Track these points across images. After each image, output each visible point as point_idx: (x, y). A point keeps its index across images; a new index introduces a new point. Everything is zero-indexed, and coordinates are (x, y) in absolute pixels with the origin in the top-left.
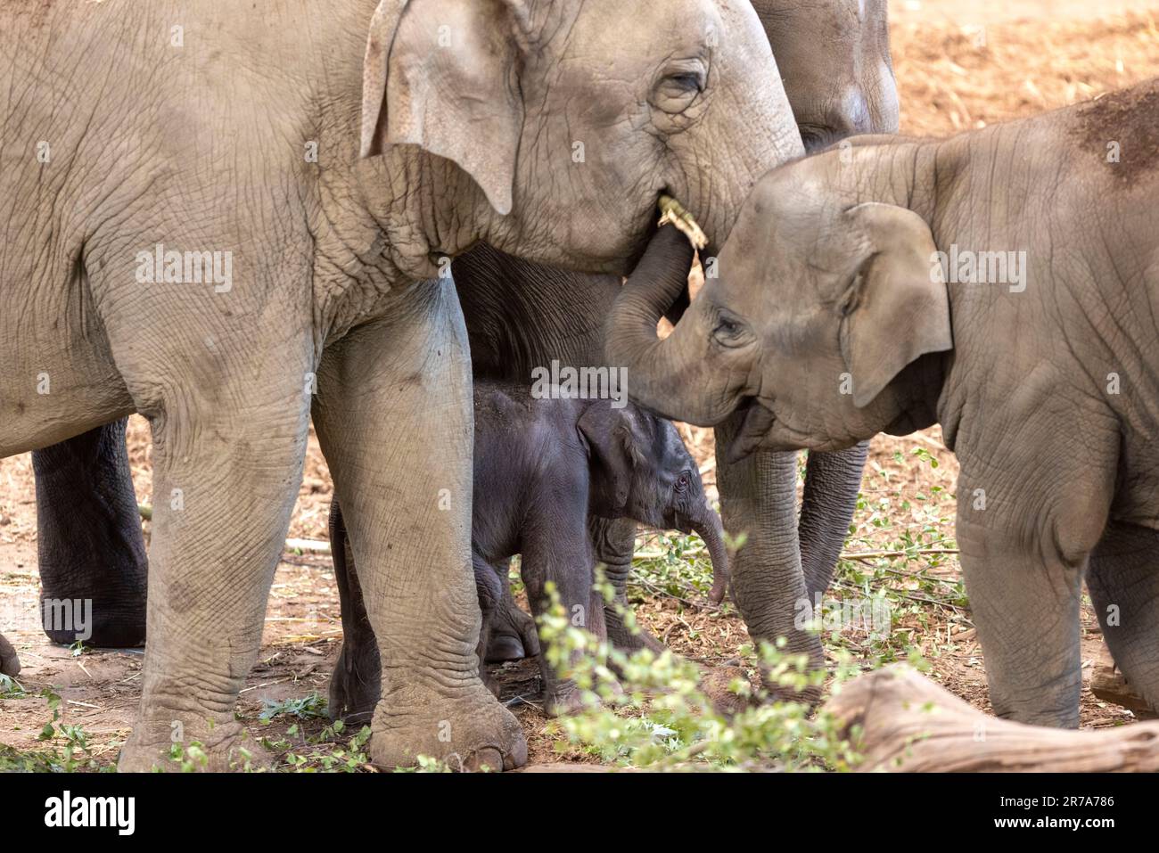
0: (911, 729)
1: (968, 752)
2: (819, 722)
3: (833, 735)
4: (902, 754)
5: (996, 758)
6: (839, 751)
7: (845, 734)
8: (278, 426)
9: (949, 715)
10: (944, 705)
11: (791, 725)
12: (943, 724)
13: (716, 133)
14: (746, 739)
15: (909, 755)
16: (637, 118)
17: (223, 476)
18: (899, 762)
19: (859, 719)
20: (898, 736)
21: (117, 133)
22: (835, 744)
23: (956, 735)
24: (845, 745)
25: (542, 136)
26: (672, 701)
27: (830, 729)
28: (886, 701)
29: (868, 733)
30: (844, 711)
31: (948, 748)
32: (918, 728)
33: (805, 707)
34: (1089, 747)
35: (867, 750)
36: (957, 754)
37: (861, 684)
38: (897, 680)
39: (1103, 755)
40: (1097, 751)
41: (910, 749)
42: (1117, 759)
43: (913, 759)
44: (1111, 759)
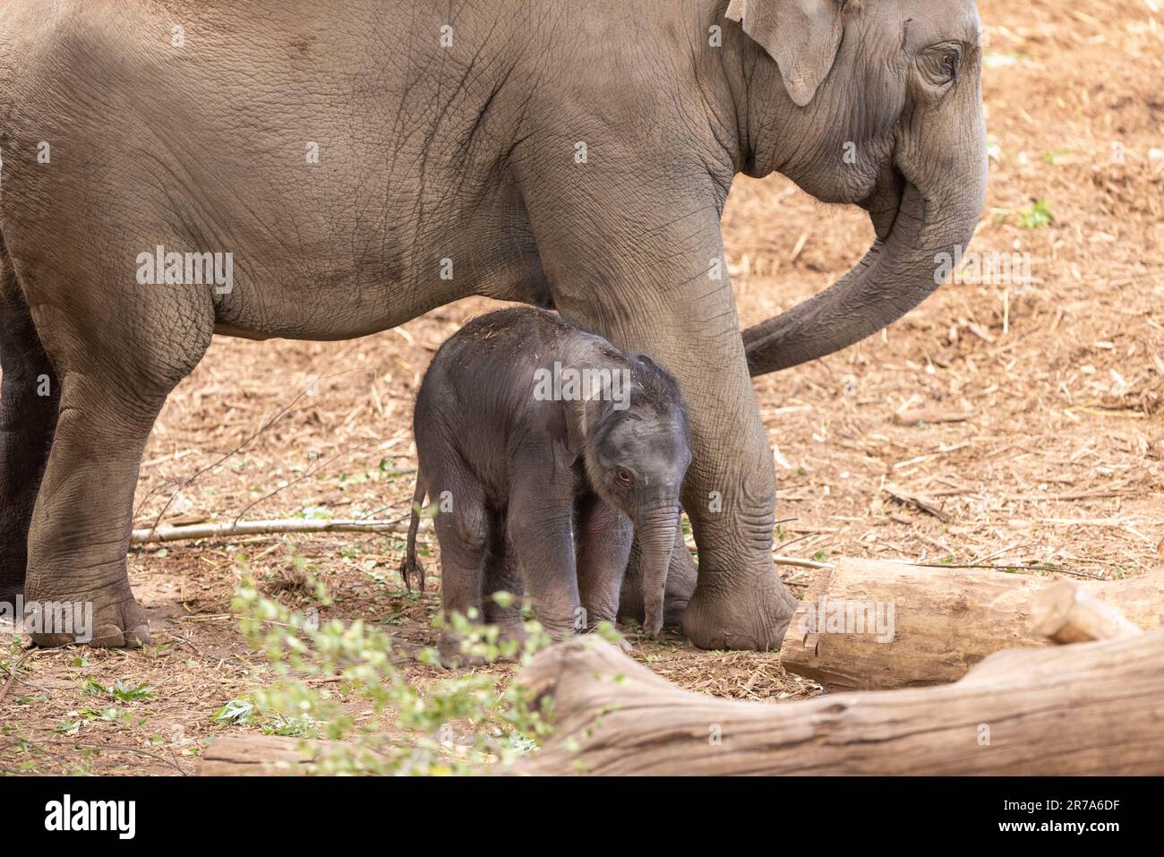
0: (602, 700)
1: (658, 724)
2: (511, 693)
3: (523, 706)
4: (592, 725)
5: (686, 730)
6: (531, 722)
7: (536, 705)
9: (639, 686)
10: (635, 677)
11: (482, 696)
12: (633, 695)
14: (436, 708)
15: (600, 727)
18: (590, 733)
19: (550, 691)
20: (589, 707)
22: (526, 715)
23: (647, 706)
24: (535, 716)
26: (362, 671)
27: (521, 699)
28: (577, 673)
29: (559, 705)
30: (535, 682)
31: (639, 719)
32: (608, 699)
33: (497, 678)
34: (780, 719)
35: (558, 722)
36: (648, 726)
37: (552, 656)
38: (588, 652)
39: (794, 726)
40: (788, 722)
41: (601, 720)
42: (808, 732)
43: (603, 731)
44: (803, 731)
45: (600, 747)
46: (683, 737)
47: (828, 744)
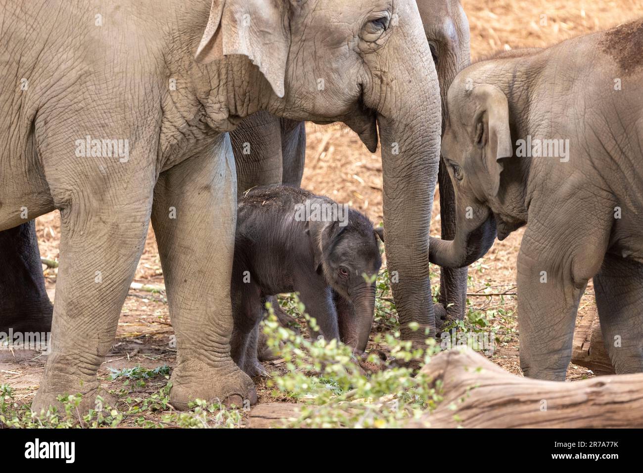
0: (469, 382)
1: (501, 394)
2: (419, 379)
3: (426, 386)
4: (464, 396)
5: (517, 397)
6: (430, 394)
7: (433, 385)
8: (135, 216)
9: (490, 374)
10: (488, 369)
11: (403, 380)
12: (487, 379)
13: (392, 53)
14: (378, 388)
15: (468, 396)
16: (351, 44)
17: (102, 242)
18: (463, 400)
19: (441, 377)
20: (463, 386)
21: (61, 50)
22: (427, 390)
23: (494, 385)
24: (433, 391)
25: (301, 53)
26: (336, 368)
27: (425, 382)
28: (456, 367)
29: (445, 385)
30: (432, 372)
31: (490, 392)
32: (473, 381)
33: (411, 370)
34: (568, 391)
35: (445, 394)
36: (495, 396)
37: (441, 357)
38: (461, 355)
39: (576, 395)
40: (572, 393)
41: (469, 393)
42: (584, 398)
43: (471, 399)
44: (580, 397)
45: (469, 407)
46: (515, 402)
47: (595, 404)
